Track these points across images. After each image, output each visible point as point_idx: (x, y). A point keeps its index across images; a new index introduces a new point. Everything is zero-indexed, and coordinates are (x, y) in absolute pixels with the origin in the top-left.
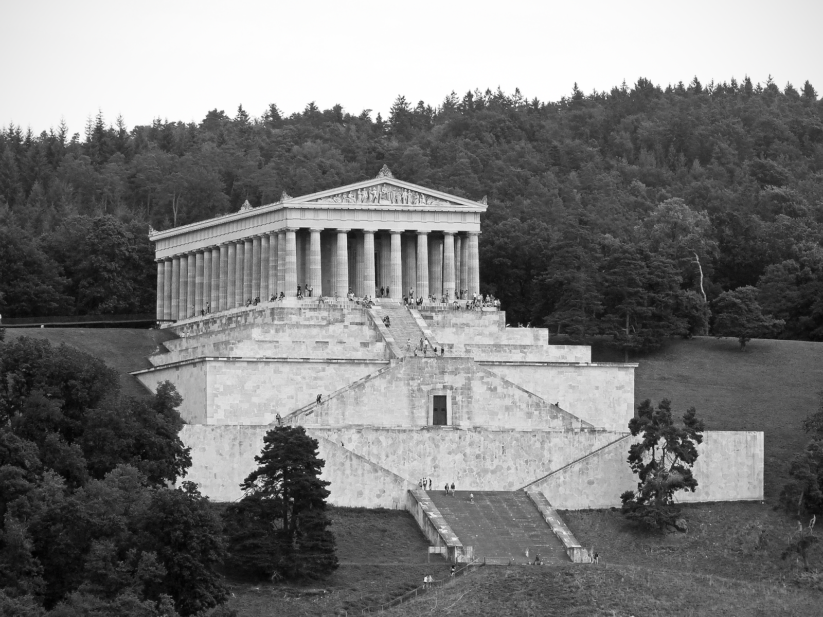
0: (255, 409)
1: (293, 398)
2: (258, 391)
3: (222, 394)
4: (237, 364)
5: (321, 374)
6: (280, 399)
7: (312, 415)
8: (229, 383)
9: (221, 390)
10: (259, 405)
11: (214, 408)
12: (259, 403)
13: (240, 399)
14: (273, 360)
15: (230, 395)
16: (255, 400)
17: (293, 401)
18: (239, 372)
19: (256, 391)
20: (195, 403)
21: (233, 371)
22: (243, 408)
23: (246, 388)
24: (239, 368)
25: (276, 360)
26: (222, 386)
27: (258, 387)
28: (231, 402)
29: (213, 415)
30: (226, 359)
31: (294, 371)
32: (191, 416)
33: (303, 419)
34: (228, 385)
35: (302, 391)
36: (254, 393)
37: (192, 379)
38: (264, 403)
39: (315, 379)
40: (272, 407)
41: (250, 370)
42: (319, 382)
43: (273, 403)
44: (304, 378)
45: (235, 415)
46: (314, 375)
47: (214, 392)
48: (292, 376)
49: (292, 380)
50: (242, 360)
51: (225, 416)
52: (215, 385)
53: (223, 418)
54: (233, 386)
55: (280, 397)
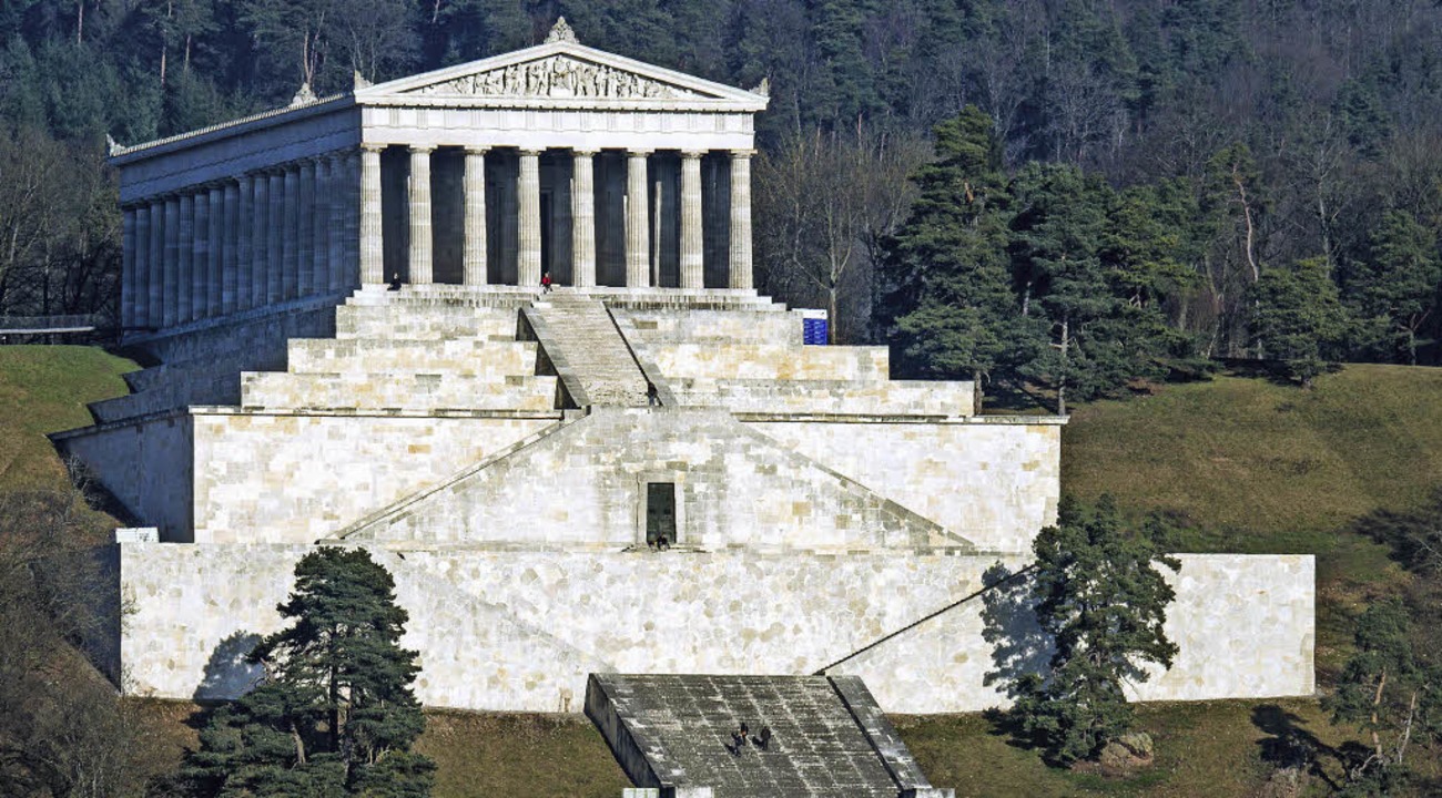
0: (291, 511)
1: (367, 489)
2: (297, 475)
3: (224, 480)
4: (257, 421)
5: (426, 439)
6: (342, 490)
7: (403, 522)
8: (238, 458)
9: (223, 471)
10: (300, 502)
11: (209, 509)
12: (298, 499)
13: (261, 491)
14: (326, 412)
15: (240, 482)
16: (290, 492)
17: (368, 494)
18: (259, 434)
19: (292, 474)
20: (172, 498)
21: (247, 433)
22: (266, 507)
23: (272, 468)
24: (258, 428)
25: (333, 412)
26: (225, 464)
27: (297, 466)
28: (242, 497)
29: (206, 523)
30: (231, 410)
31: (370, 432)
33: (384, 531)
34: (236, 463)
35: (386, 474)
36: (288, 478)
37: (167, 451)
38: (311, 500)
39: (413, 449)
40: (324, 505)
41: (281, 433)
42: (421, 457)
43: (328, 499)
44: (389, 448)
45: (250, 524)
46: (410, 442)
47: (209, 476)
48: (366, 444)
49: (365, 452)
50: (264, 412)
51: (230, 525)
52: (211, 464)
53: (227, 529)
54: (245, 464)
55: (341, 484)
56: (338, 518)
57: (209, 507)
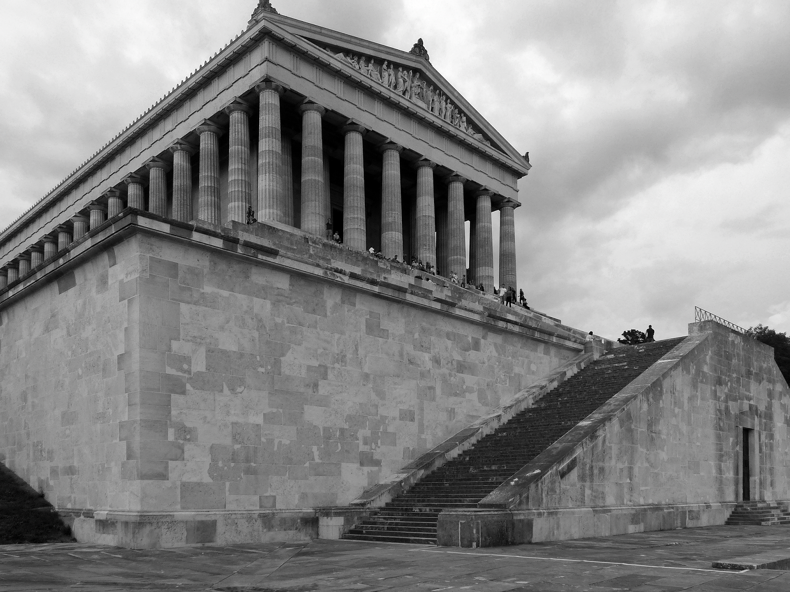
0: (315, 449)
1: (412, 420)
2: (324, 389)
3: (202, 382)
4: (259, 277)
5: (472, 355)
6: (384, 418)
7: (574, 475)
8: (228, 343)
9: (199, 365)
10: (328, 434)
11: (171, 437)
12: (325, 429)
13: (268, 410)
14: (368, 287)
15: (233, 390)
16: (314, 415)
17: (413, 427)
18: (263, 307)
19: (316, 386)
20: (68, 418)
21: (242, 299)
22: (276, 442)
23: (286, 370)
24: (263, 292)
25: (376, 289)
26: (202, 350)
27: (323, 372)
28: (234, 419)
29: (166, 468)
30: (218, 243)
31: (416, 336)
32: (47, 465)
33: (553, 490)
34: (224, 352)
35: (434, 399)
36: (310, 391)
37: (58, 335)
38: (342, 431)
39: (462, 367)
40: (361, 442)
41: (299, 310)
42: (469, 380)
43: (364, 432)
44: (437, 361)
45: (249, 471)
46: (457, 357)
47: (170, 371)
48: (413, 352)
49: (411, 362)
50: (277, 261)
51: (213, 469)
52: (175, 345)
53: (207, 479)
54: (242, 355)
55: (382, 411)
56: (377, 463)
57: (171, 435)
